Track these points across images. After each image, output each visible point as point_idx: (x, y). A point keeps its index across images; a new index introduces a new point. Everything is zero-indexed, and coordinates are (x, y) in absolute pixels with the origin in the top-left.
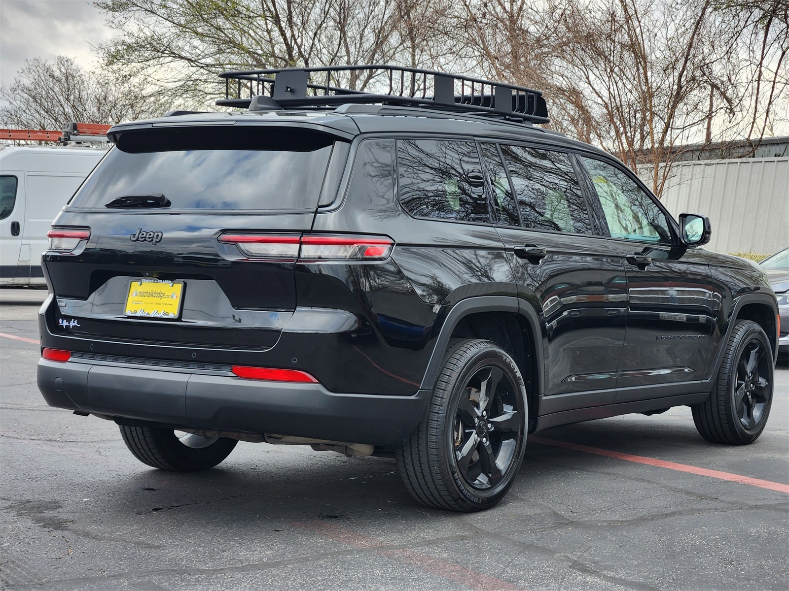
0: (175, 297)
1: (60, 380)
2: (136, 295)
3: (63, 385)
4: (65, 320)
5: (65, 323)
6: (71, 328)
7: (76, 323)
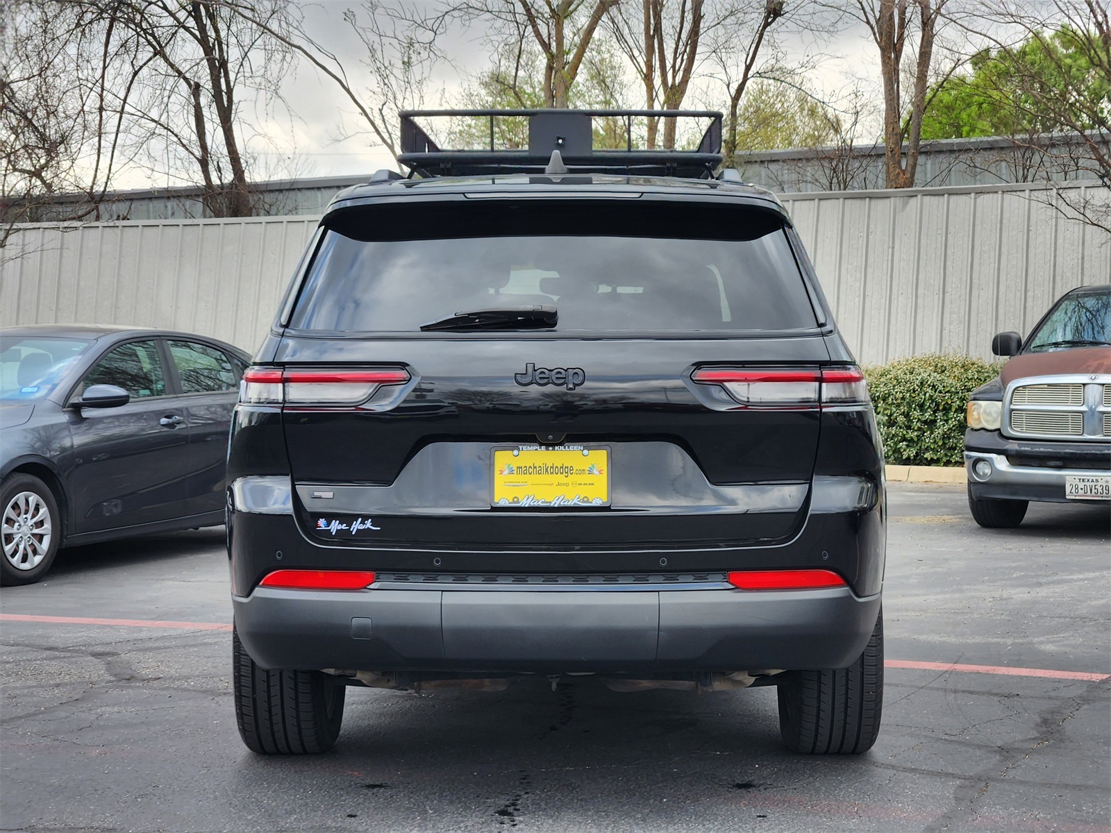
0: (595, 472)
1: (368, 622)
2: (511, 472)
3: (376, 628)
4: (338, 522)
5: (335, 526)
6: (353, 533)
7: (368, 524)
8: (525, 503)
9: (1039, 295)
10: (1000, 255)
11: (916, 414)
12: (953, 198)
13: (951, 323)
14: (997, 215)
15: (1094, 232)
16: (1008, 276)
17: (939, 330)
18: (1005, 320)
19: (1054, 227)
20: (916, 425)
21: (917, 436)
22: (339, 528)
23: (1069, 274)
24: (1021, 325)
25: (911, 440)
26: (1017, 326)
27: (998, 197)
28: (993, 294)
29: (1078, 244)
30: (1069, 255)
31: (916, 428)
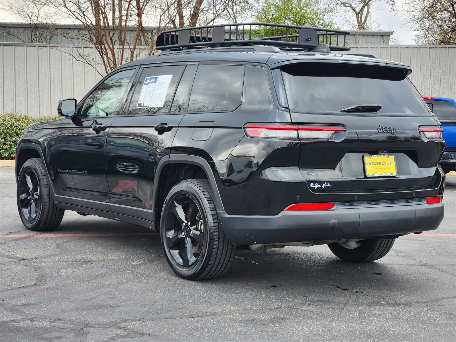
0: (392, 163)
1: (336, 221)
2: (370, 164)
3: (339, 224)
4: (318, 184)
5: (317, 186)
6: (323, 188)
7: (328, 185)
8: (376, 175)
9: (44, 90)
10: (27, 73)
11: (9, 138)
12: (5, 47)
13: (7, 100)
14: (24, 56)
15: (65, 65)
16: (31, 81)
17: (3, 103)
18: (30, 100)
19: (49, 63)
20: (9, 143)
21: (9, 148)
22: (318, 186)
23: (56, 82)
24: (38, 102)
25: (6, 149)
26: (36, 102)
27: (24, 48)
28: (25, 88)
29: (59, 70)
30: (56, 74)
31: (8, 144)
